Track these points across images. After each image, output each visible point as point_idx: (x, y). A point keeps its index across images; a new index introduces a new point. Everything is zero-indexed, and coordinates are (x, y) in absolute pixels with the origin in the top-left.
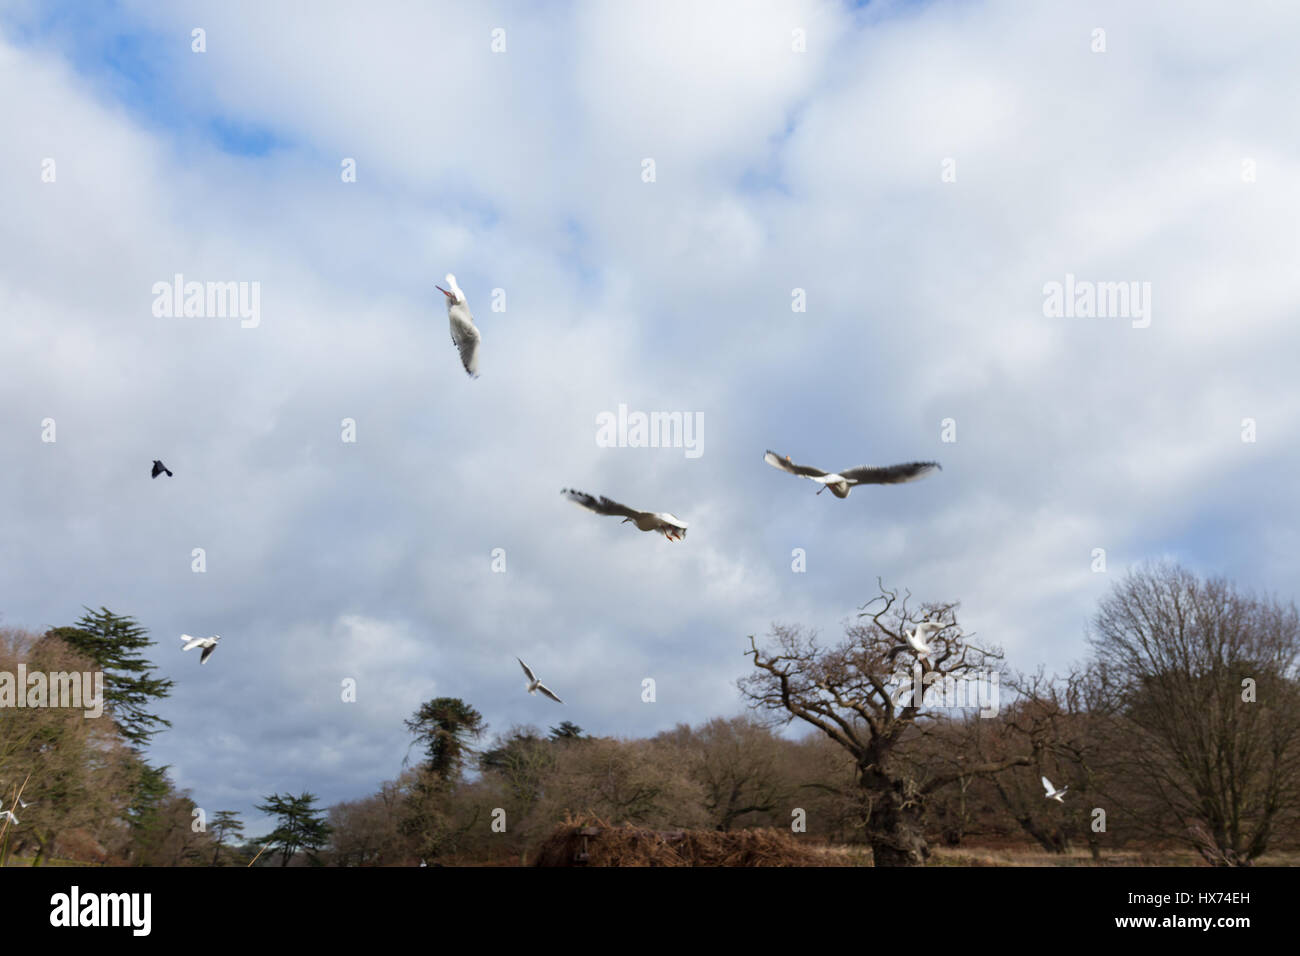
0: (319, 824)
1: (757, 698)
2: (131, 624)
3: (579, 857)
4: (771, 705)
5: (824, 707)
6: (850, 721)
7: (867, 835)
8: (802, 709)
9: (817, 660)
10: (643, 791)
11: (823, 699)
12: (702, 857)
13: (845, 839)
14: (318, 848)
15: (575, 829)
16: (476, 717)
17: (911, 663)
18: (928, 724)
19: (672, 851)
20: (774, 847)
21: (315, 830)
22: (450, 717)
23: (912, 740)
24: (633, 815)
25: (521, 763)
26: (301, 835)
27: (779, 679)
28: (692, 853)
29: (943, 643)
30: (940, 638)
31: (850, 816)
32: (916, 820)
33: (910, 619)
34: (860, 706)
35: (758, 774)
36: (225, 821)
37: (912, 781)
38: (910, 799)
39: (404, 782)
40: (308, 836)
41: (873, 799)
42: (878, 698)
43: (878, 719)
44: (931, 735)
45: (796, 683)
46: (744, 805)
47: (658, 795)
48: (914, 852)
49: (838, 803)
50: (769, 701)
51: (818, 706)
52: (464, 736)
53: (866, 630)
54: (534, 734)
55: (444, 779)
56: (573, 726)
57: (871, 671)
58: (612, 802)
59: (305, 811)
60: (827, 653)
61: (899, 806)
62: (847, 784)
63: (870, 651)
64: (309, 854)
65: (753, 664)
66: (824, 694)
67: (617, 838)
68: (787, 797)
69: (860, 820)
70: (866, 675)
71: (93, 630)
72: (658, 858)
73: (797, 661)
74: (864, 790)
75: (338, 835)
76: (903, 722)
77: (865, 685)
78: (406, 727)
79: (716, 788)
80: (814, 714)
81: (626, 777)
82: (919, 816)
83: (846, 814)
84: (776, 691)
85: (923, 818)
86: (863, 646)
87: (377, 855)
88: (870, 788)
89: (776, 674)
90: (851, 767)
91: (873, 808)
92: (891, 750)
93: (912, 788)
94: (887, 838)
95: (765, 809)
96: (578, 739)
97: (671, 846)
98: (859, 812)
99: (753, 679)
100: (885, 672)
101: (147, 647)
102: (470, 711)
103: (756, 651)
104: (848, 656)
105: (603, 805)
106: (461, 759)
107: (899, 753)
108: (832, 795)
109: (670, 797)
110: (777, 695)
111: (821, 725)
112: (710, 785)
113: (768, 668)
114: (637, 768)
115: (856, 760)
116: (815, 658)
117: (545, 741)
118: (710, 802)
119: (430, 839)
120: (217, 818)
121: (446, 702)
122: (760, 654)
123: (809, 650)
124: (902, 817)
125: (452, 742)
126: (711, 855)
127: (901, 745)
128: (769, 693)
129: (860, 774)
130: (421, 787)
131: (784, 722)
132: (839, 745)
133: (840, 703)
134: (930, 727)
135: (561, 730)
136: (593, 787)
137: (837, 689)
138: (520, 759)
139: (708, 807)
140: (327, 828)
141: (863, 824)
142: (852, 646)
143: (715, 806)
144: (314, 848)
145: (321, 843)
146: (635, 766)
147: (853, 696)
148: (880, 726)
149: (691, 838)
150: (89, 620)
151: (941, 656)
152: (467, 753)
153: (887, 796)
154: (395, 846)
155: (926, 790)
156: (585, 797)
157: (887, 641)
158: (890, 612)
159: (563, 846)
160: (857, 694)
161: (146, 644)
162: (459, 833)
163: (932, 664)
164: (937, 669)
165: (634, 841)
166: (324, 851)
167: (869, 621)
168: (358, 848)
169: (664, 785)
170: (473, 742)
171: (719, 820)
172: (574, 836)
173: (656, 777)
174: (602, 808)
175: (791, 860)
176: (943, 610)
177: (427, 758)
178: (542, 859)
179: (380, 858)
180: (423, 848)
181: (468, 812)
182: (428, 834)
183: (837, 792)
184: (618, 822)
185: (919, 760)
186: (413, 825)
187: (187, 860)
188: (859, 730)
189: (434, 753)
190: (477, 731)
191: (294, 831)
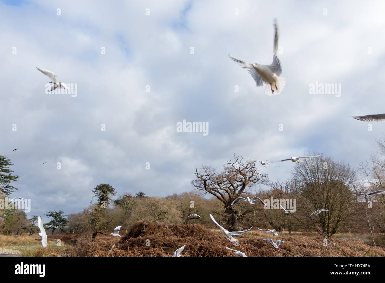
0: (64, 220)
1: (197, 186)
2: (5, 158)
3: (142, 231)
4: (201, 189)
5: (216, 190)
6: (223, 194)
7: (227, 226)
8: (210, 190)
9: (215, 176)
10: (162, 212)
12: (178, 231)
14: (64, 227)
15: (141, 223)
16: (113, 190)
17: (242, 178)
18: (245, 195)
19: (170, 230)
20: (199, 229)
21: (63, 222)
22: (105, 189)
24: (159, 219)
25: (126, 203)
26: (59, 223)
27: (204, 181)
28: (175, 230)
29: (251, 172)
31: (222, 221)
33: (242, 165)
34: (227, 190)
35: (196, 208)
37: (240, 211)
38: (239, 216)
39: (91, 208)
41: (229, 216)
42: (232, 188)
45: (208, 183)
47: (167, 214)
49: (219, 217)
51: (214, 189)
52: (109, 195)
53: (229, 168)
54: (131, 195)
56: (143, 193)
58: (153, 215)
59: (60, 216)
60: (218, 174)
61: (236, 218)
62: (221, 212)
63: (230, 174)
64: (61, 229)
65: (196, 177)
66: (216, 186)
67: (154, 226)
68: (204, 215)
69: (225, 222)
70: (229, 181)
72: (165, 232)
73: (209, 176)
74: (226, 213)
75: (70, 223)
76: (238, 194)
77: (228, 184)
78: (92, 192)
79: (184, 212)
80: (213, 192)
81: (157, 208)
85: (242, 222)
86: (228, 173)
88: (228, 213)
90: (223, 207)
91: (228, 219)
93: (240, 213)
94: (232, 227)
96: (143, 197)
97: (169, 228)
98: (224, 220)
99: (196, 181)
100: (234, 180)
101: (11, 165)
102: (111, 188)
104: (224, 175)
105: (150, 216)
106: (108, 202)
109: (170, 214)
110: (203, 186)
111: (215, 195)
112: (182, 211)
113: (201, 178)
115: (225, 205)
117: (134, 197)
118: (182, 216)
120: (32, 218)
121: (105, 185)
122: (198, 174)
123: (213, 173)
124: (237, 221)
125: (106, 197)
126: (181, 231)
128: (201, 185)
129: (225, 209)
130: (96, 210)
131: (204, 194)
132: (220, 201)
133: (221, 189)
135: (139, 194)
136: (148, 211)
137: (220, 185)
138: (126, 202)
140: (67, 221)
142: (225, 172)
143: (183, 217)
144: (62, 227)
145: (65, 226)
146: (160, 205)
148: (232, 195)
149: (175, 226)
151: (250, 176)
152: (110, 200)
153: (233, 215)
154: (87, 227)
155: (244, 214)
156: (145, 214)
157: (235, 171)
158: (237, 163)
159: (138, 228)
160: (226, 186)
162: (107, 224)
163: (248, 178)
164: (249, 180)
165: (159, 227)
166: (66, 228)
167: (230, 165)
168: (76, 227)
169: (168, 211)
170: (112, 197)
171: (184, 222)
172: (141, 225)
173: (166, 209)
174: (150, 217)
175: (204, 233)
176: (252, 163)
177: (98, 201)
178: (132, 231)
179: (83, 230)
180: (96, 228)
181: (110, 217)
182: (98, 224)
183: (218, 214)
184: (154, 221)
185: (242, 205)
186: (93, 221)
187: (22, 230)
188: (226, 197)
189: (100, 200)
190: (113, 194)
191: (56, 222)
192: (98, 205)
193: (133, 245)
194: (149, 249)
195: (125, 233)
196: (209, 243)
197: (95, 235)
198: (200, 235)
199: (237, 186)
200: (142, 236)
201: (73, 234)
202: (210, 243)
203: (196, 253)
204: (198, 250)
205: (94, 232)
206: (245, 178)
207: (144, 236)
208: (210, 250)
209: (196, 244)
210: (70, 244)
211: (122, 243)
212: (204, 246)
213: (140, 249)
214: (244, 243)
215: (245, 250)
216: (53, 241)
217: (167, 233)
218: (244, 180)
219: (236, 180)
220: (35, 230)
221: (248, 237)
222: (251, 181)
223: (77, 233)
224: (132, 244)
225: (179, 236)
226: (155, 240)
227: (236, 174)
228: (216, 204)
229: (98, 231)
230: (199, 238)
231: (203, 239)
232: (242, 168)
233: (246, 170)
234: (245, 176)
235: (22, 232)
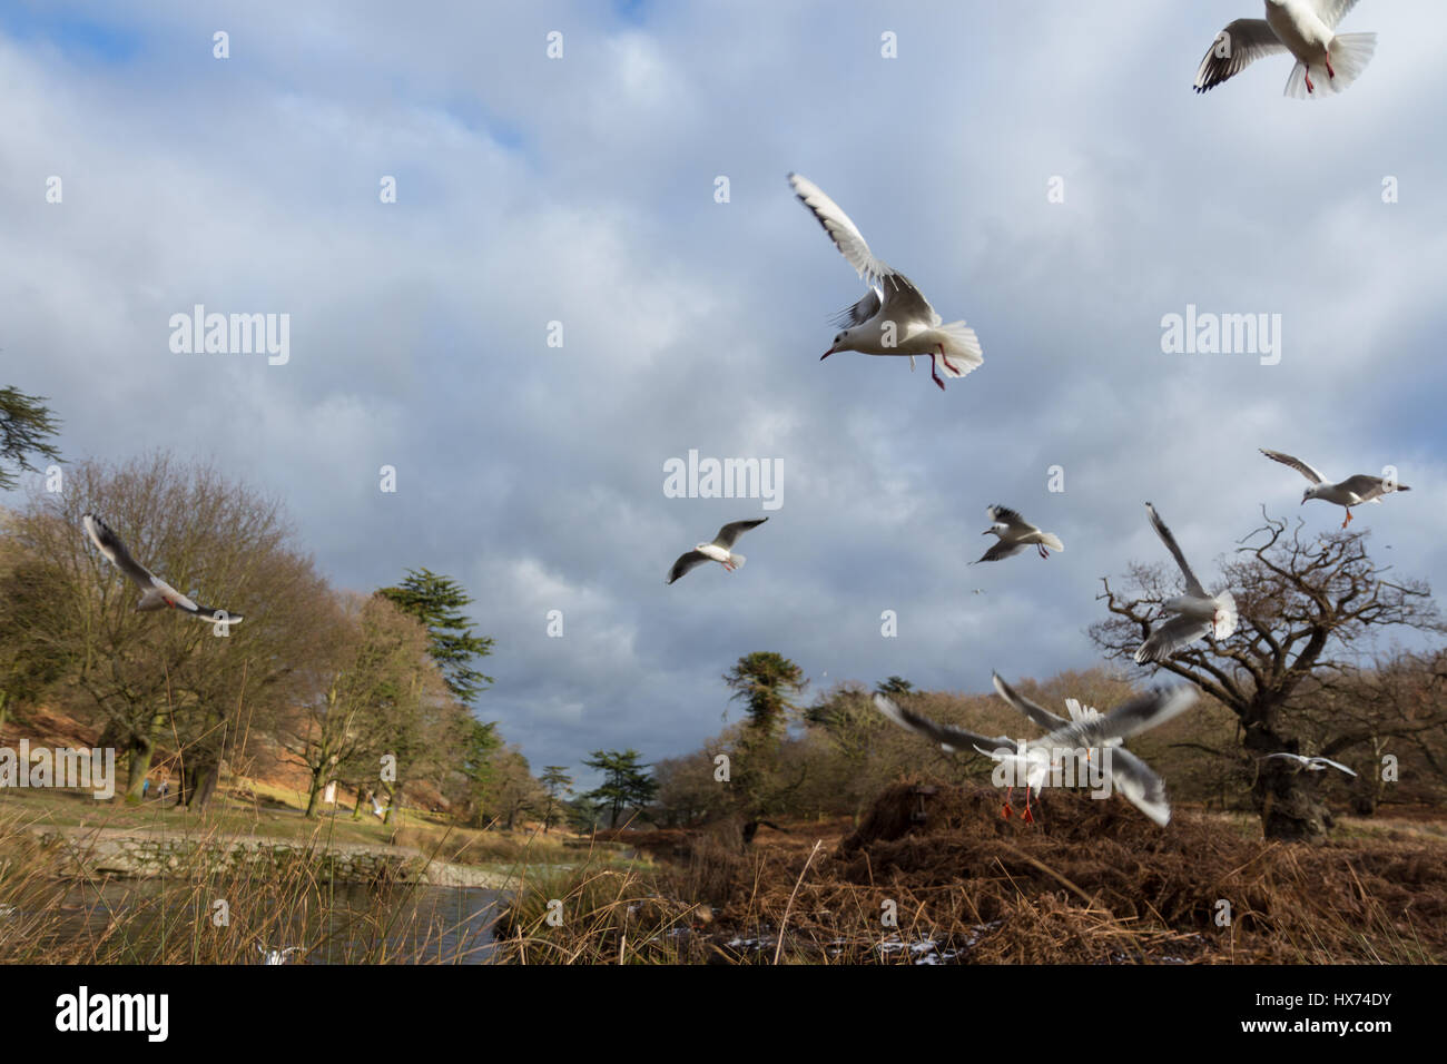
0: (645, 780)
1: (1113, 647)
2: (449, 583)
3: (915, 816)
4: (1130, 655)
5: (1196, 657)
6: (1229, 673)
7: (1254, 801)
11: (1195, 647)
12: (1054, 819)
13: (1227, 805)
14: (646, 803)
15: (909, 787)
16: (795, 673)
17: (1306, 604)
18: (1329, 675)
21: (642, 786)
22: (769, 671)
23: (1310, 694)
24: (973, 776)
25: (849, 719)
26: (629, 790)
27: (1140, 626)
28: (1043, 815)
29: (1348, 579)
30: (1344, 574)
31: (1231, 779)
32: (1317, 785)
33: (1304, 553)
34: (1242, 655)
36: (554, 777)
37: (1310, 742)
39: (727, 739)
40: (635, 792)
41: (1260, 761)
42: (1264, 646)
43: (1264, 670)
44: (1335, 687)
48: (1314, 821)
49: (1217, 766)
50: (1127, 652)
51: (1189, 655)
52: (785, 690)
53: (1247, 567)
54: (860, 689)
55: (767, 735)
56: (903, 680)
57: (1254, 614)
58: (949, 761)
59: (631, 767)
62: (1228, 743)
63: (1253, 591)
64: (637, 809)
65: (1108, 609)
67: (956, 797)
68: (1154, 758)
69: (1245, 784)
70: (1248, 619)
71: (415, 589)
73: (1160, 605)
74: (1250, 751)
75: (664, 791)
76: (1296, 673)
77: (1247, 631)
78: (724, 683)
80: (1184, 665)
82: (1320, 781)
83: (1228, 777)
84: (1135, 639)
85: (1325, 782)
86: (1244, 586)
87: (705, 812)
88: (1255, 748)
89: (1135, 619)
90: (1231, 725)
91: (1260, 771)
92: (1282, 705)
93: (1311, 749)
96: (908, 694)
97: (1018, 807)
98: (1242, 776)
99: (1108, 626)
100: (1273, 615)
101: (467, 605)
102: (790, 665)
103: (1111, 595)
105: (940, 764)
106: (784, 716)
107: (1294, 709)
108: (1209, 756)
111: (1194, 678)
113: (1126, 614)
114: (977, 725)
115: (1238, 717)
119: (757, 796)
120: (547, 773)
121: (765, 657)
122: (1116, 599)
123: (1176, 592)
124: (1297, 781)
125: (774, 699)
126: (1066, 818)
127: (1295, 699)
128: (1129, 642)
129: (1243, 733)
130: (745, 744)
131: (1146, 674)
132: (1216, 700)
133: (1216, 652)
134: (1331, 679)
135: (889, 685)
136: (929, 745)
138: (848, 715)
140: (652, 784)
141: (1250, 789)
144: (641, 804)
145: (649, 799)
146: (974, 724)
147: (1232, 643)
148: (1268, 678)
150: (412, 580)
151: (1345, 595)
152: (789, 709)
154: (723, 803)
155: (1329, 751)
157: (1274, 580)
158: (1277, 545)
159: (896, 806)
160: (1238, 641)
161: (465, 603)
162: (786, 792)
163: (1334, 605)
164: (1340, 611)
165: (976, 801)
166: (652, 807)
167: (1250, 556)
168: (686, 805)
170: (794, 697)
172: (909, 795)
174: (938, 767)
176: (1348, 540)
177: (749, 714)
178: (876, 817)
179: (708, 816)
180: (751, 805)
181: (794, 769)
182: (755, 792)
183: (1216, 753)
184: (958, 782)
185: (1318, 717)
186: (739, 783)
187: (523, 812)
188: (1241, 684)
189: (755, 710)
190: (799, 687)
191: (621, 786)
192: (750, 727)
193: (888, 868)
194: (949, 882)
195: (854, 825)
196: (1185, 866)
197: (749, 832)
198: (1146, 832)
199: (1290, 640)
200: (917, 835)
201: (676, 827)
202: (1192, 865)
203: (1136, 904)
204: (1141, 892)
205: (745, 823)
206: (1320, 606)
207: (924, 835)
208: (1191, 890)
209: (1133, 869)
210: (671, 861)
211: (846, 860)
212: (1166, 876)
213: (914, 881)
214: (1343, 867)
215: (1347, 895)
216: (619, 849)
217: (1008, 824)
218: (1316, 611)
219: (1281, 615)
220: (560, 812)
221: (1356, 846)
222: (1349, 616)
223: (690, 824)
224: (882, 863)
225: (1059, 836)
226: (966, 849)
227: (1281, 591)
228: (1201, 712)
229: (758, 818)
230: (1141, 844)
231: (1157, 851)
232: (1302, 564)
233: (1323, 570)
234: (1322, 598)
235: (521, 820)
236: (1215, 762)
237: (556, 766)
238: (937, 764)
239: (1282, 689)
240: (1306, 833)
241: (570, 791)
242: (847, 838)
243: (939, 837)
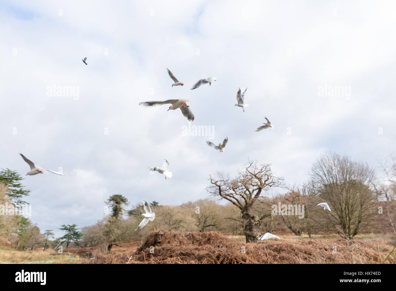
0: (78, 233)
1: (211, 193)
2: (16, 173)
3: (158, 241)
5: (232, 195)
6: (239, 199)
7: (244, 232)
8: (225, 196)
10: (177, 221)
11: (231, 193)
12: (195, 240)
13: (238, 234)
14: (78, 240)
15: (157, 233)
16: (126, 200)
17: (257, 182)
18: (262, 200)
20: (216, 236)
21: (77, 235)
22: (118, 200)
23: (257, 204)
24: (174, 228)
26: (73, 236)
27: (218, 187)
28: (192, 239)
29: (267, 176)
30: (266, 174)
31: (239, 227)
33: (257, 169)
34: (242, 195)
35: (212, 215)
36: (49, 233)
37: (257, 216)
38: (256, 221)
39: (105, 220)
40: (75, 237)
41: (246, 222)
42: (247, 192)
43: (247, 198)
44: (263, 203)
45: (223, 188)
46: (208, 224)
47: (182, 222)
48: (257, 237)
49: (236, 223)
50: (215, 194)
51: (230, 195)
52: (123, 206)
53: (244, 172)
55: (117, 219)
56: (156, 202)
57: (245, 184)
58: (168, 224)
59: (74, 229)
60: (232, 179)
61: (253, 223)
62: (238, 217)
63: (245, 178)
64: (75, 242)
65: (211, 183)
66: (232, 191)
67: (169, 235)
68: (221, 222)
69: (242, 228)
70: (244, 186)
71: (4, 175)
72: (182, 240)
73: (223, 182)
74: (243, 219)
75: (84, 236)
76: (255, 199)
77: (244, 189)
78: (105, 204)
79: (199, 219)
80: (228, 197)
81: (172, 217)
82: (259, 226)
83: (238, 226)
84: (217, 191)
85: (260, 227)
86: (243, 177)
87: (96, 242)
88: (245, 218)
89: (217, 186)
90: (239, 213)
91: (246, 224)
92: (251, 207)
93: (257, 218)
94: (250, 233)
95: (214, 225)
96: (158, 206)
97: (186, 237)
98: (241, 226)
99: (210, 187)
100: (249, 185)
101: (22, 180)
102: (124, 198)
103: (211, 179)
104: (239, 180)
106: (122, 213)
107: (254, 208)
108: (234, 221)
109: (186, 223)
111: (231, 201)
113: (215, 184)
115: (241, 211)
116: (229, 181)
118: (198, 224)
119: (113, 237)
120: (46, 232)
121: (117, 196)
122: (213, 180)
123: (227, 179)
124: (254, 227)
125: (119, 208)
126: (198, 239)
127: (254, 206)
128: (215, 191)
129: (242, 214)
130: (110, 221)
131: (219, 200)
132: (236, 206)
133: (236, 194)
135: (153, 204)
136: (163, 220)
137: (235, 190)
138: (140, 212)
139: (197, 225)
140: (80, 234)
141: (243, 229)
142: (240, 177)
143: (199, 225)
144: (77, 240)
145: (79, 239)
146: (175, 214)
147: (240, 192)
148: (248, 200)
149: (192, 234)
150: (3, 172)
151: (266, 180)
152: (124, 211)
153: (250, 221)
154: (102, 239)
155: (261, 219)
156: (160, 223)
157: (250, 176)
159: (153, 238)
162: (122, 235)
163: (263, 182)
164: (265, 184)
165: (175, 236)
166: (80, 241)
167: (245, 170)
168: (91, 240)
169: (184, 219)
170: (126, 207)
171: (200, 229)
172: (157, 235)
173: (181, 217)
174: (165, 226)
175: (221, 240)
176: (267, 166)
177: (112, 212)
178: (147, 242)
180: (111, 239)
181: (124, 228)
182: (112, 235)
184: (170, 230)
185: (259, 210)
186: (107, 233)
187: (36, 245)
188: (242, 202)
189: (114, 211)
190: (127, 204)
191: (70, 235)
192: (112, 216)
193: (150, 256)
194: (166, 259)
195: (141, 244)
197: (110, 247)
198: (218, 242)
199: (253, 191)
200: (158, 246)
201: (87, 247)
202: (228, 250)
203: (214, 262)
204: (216, 258)
205: (109, 244)
206: (260, 182)
207: (160, 246)
208: (228, 257)
209: (214, 252)
210: (85, 258)
211: (138, 255)
212: (222, 254)
213: (157, 259)
214: (263, 248)
215: (264, 256)
216: (68, 255)
217: (183, 242)
218: (259, 184)
219: (251, 185)
220: (49, 244)
221: (267, 243)
222: (267, 185)
223: (91, 246)
224: (148, 255)
225: (196, 244)
226: (171, 249)
227: (252, 179)
228: (232, 210)
229: (113, 243)
230: (216, 245)
231: (220, 247)
232: (256, 172)
233: (261, 173)
234: (261, 180)
235: (36, 247)
236: (235, 222)
237: (49, 230)
238: (165, 225)
239: (251, 203)
240: (256, 240)
241: (53, 237)
242: (139, 248)
243: (164, 246)
